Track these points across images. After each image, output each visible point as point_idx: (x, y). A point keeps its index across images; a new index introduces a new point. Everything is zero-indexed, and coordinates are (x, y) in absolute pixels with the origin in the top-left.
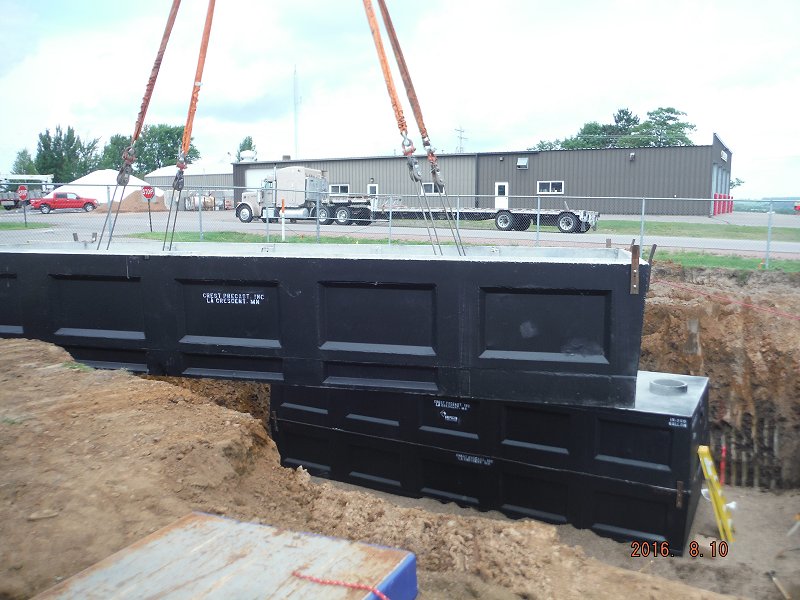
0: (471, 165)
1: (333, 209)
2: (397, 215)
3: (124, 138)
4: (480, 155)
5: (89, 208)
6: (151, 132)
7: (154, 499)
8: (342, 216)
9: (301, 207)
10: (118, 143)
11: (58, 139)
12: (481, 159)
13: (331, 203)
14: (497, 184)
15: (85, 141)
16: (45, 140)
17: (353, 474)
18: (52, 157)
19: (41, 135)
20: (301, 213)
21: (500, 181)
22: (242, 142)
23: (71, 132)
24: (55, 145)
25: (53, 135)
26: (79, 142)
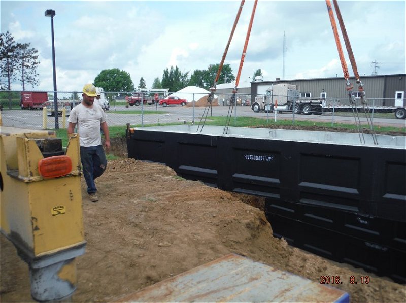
0: (382, 82)
1: (301, 106)
2: (337, 110)
3: (200, 71)
4: (387, 76)
5: (184, 104)
6: (213, 68)
7: (213, 244)
8: (306, 110)
9: (284, 105)
10: (197, 73)
11: (172, 72)
12: (388, 78)
13: (301, 102)
14: (397, 93)
15: (183, 73)
16: (166, 72)
17: (306, 245)
18: (169, 80)
19: (164, 71)
20: (284, 108)
21: (399, 90)
22: (256, 72)
23: (177, 69)
24: (170, 75)
25: (169, 70)
26: (180, 73)
